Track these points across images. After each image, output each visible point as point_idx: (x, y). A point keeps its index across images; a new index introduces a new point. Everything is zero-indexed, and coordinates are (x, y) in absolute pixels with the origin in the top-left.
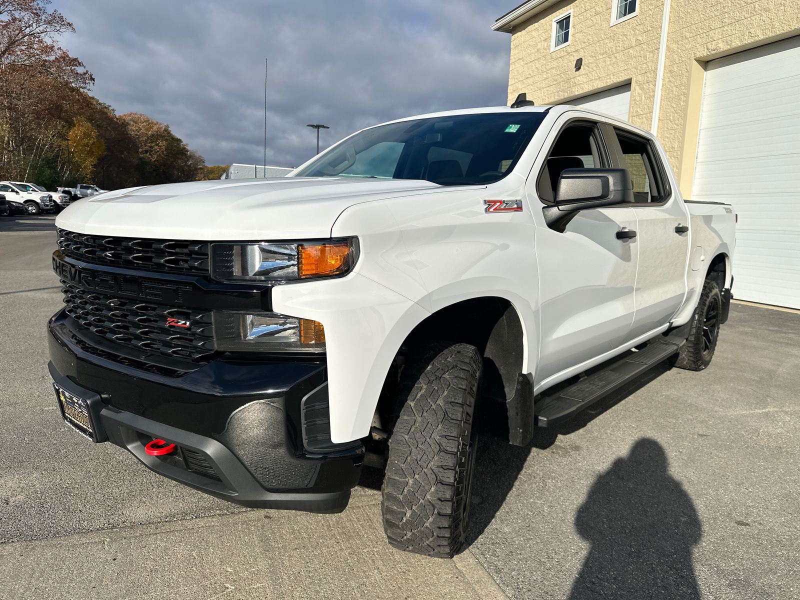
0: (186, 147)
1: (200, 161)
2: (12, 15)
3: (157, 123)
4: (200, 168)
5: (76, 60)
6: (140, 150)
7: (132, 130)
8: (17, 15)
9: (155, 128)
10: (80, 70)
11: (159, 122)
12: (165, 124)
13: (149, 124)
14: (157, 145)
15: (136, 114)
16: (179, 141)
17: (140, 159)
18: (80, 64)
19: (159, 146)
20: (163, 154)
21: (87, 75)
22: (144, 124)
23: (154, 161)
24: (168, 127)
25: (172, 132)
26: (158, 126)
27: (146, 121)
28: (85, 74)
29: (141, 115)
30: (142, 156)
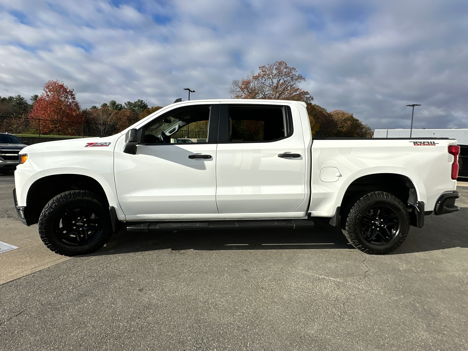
0: (362, 123)
1: (368, 130)
2: (284, 80)
3: (348, 113)
4: (369, 133)
5: (307, 92)
6: (338, 127)
7: (336, 118)
8: (286, 79)
9: (346, 116)
10: (308, 96)
11: (349, 113)
12: (351, 114)
13: (344, 114)
14: (346, 123)
15: (338, 111)
16: (357, 120)
17: (338, 130)
18: (308, 94)
19: (347, 124)
20: (349, 127)
21: (311, 98)
22: (341, 114)
23: (344, 131)
24: (353, 115)
25: (354, 117)
26: (347, 115)
27: (342, 113)
28: (310, 97)
29: (340, 111)
30: (339, 129)
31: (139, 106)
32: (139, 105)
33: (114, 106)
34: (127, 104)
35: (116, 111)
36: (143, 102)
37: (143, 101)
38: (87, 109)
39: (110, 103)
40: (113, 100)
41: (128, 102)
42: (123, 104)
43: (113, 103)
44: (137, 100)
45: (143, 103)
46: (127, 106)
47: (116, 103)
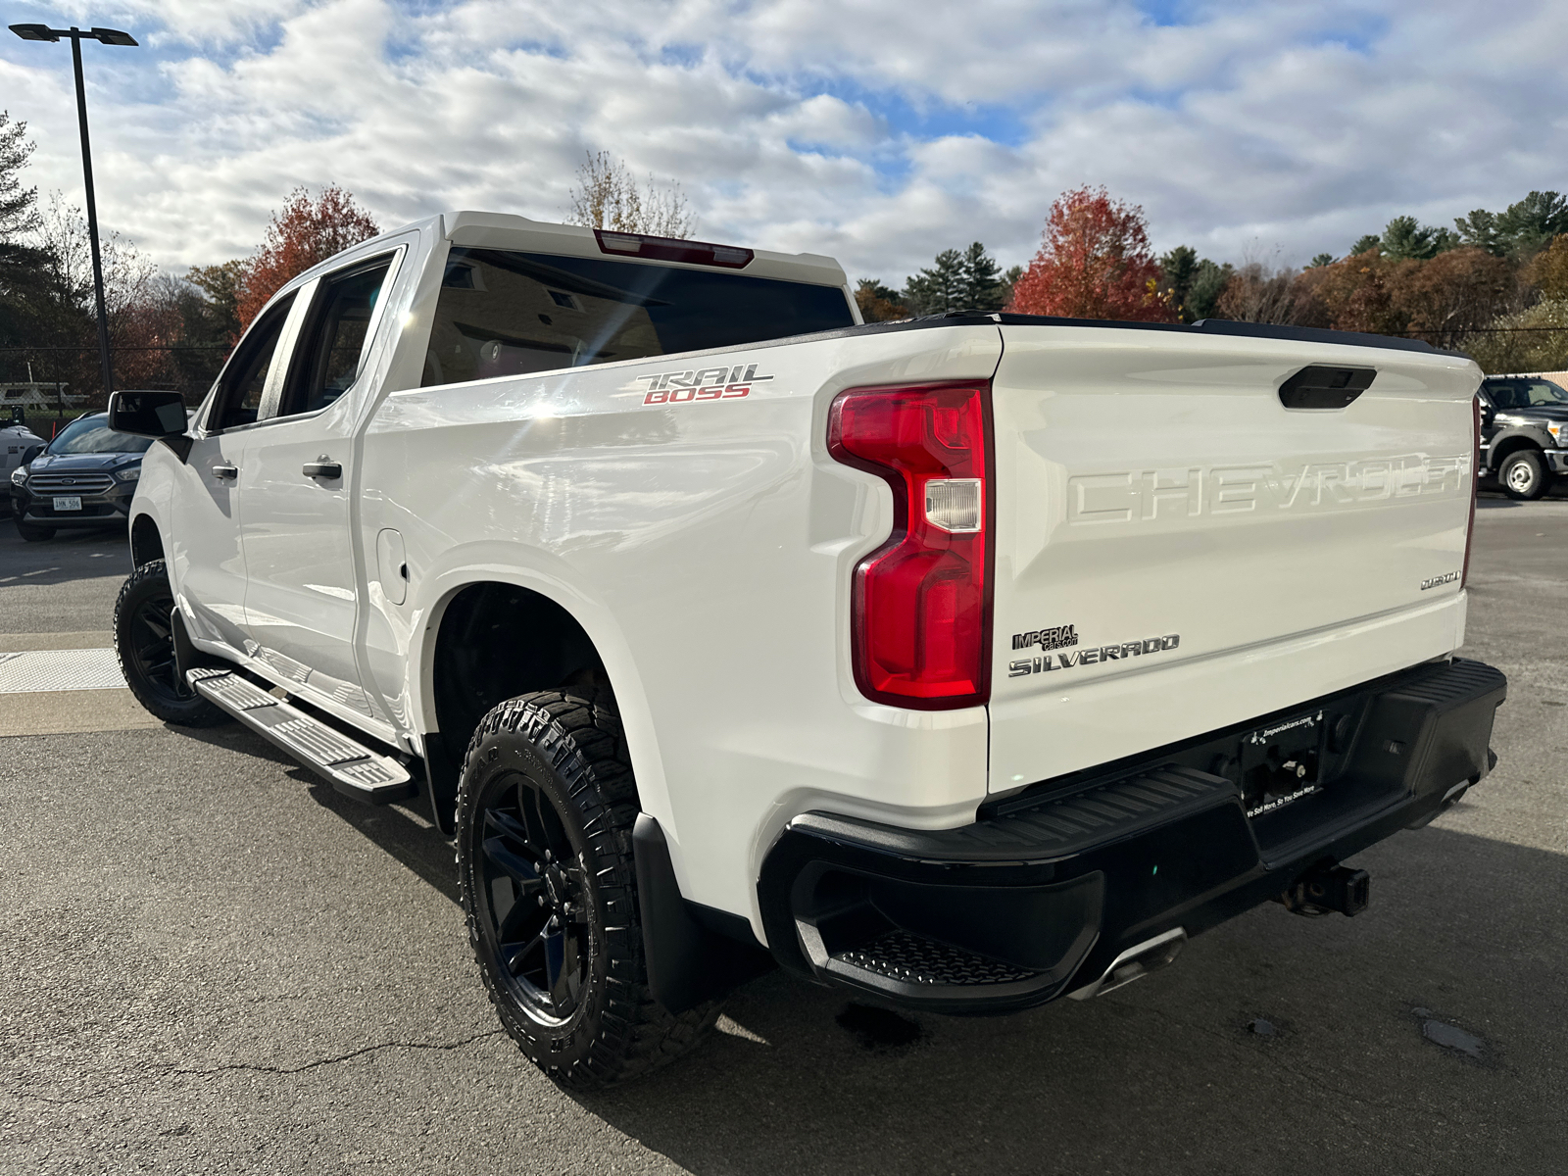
31: (1531, 223)
32: (1532, 220)
33: (1405, 242)
34: (1468, 221)
35: (1410, 263)
36: (1556, 201)
37: (1557, 195)
38: (1289, 271)
39: (1386, 230)
40: (1403, 217)
41: (1474, 214)
42: (1453, 228)
43: (1404, 230)
44: (1523, 197)
45: (1556, 206)
46: (1467, 232)
47: (1414, 227)
